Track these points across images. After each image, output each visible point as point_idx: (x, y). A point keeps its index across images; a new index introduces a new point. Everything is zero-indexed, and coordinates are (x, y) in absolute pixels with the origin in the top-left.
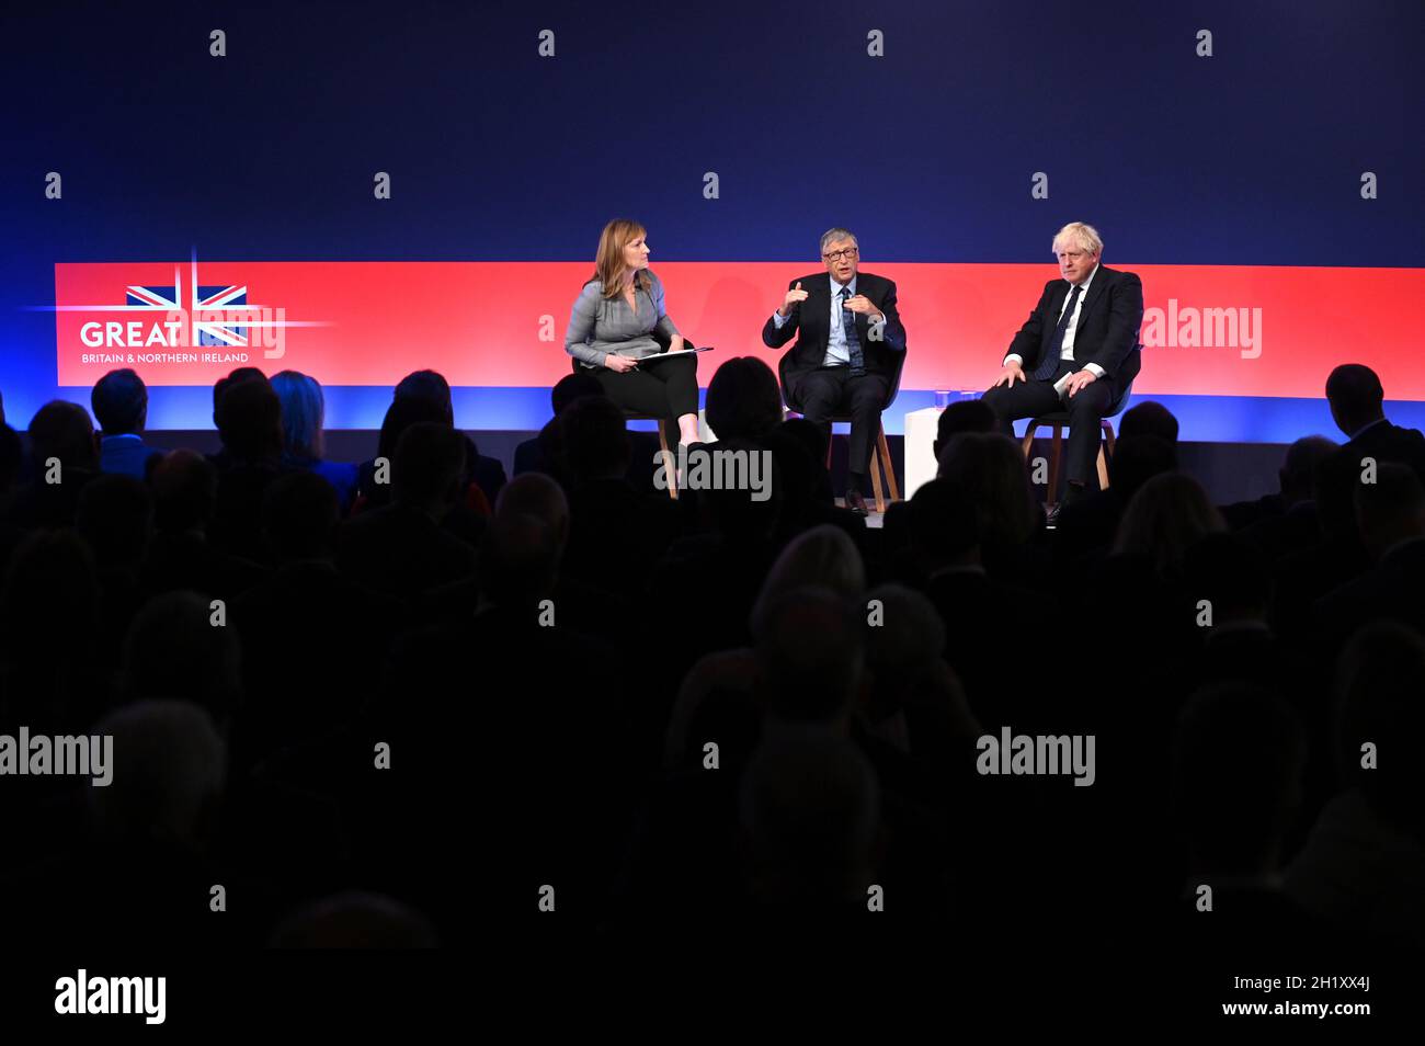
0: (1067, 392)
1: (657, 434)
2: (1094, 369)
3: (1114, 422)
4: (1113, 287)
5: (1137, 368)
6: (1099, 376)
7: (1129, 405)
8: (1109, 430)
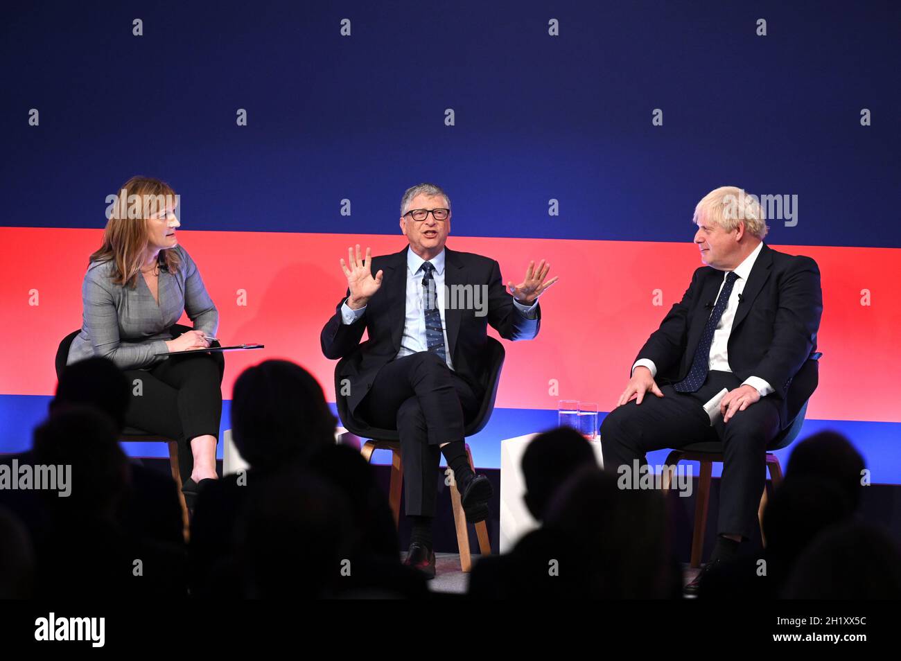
0: (721, 415)
1: (166, 462)
2: (758, 385)
3: (781, 456)
4: (780, 276)
5: (812, 384)
6: (764, 394)
7: (801, 434)
8: (774, 466)
